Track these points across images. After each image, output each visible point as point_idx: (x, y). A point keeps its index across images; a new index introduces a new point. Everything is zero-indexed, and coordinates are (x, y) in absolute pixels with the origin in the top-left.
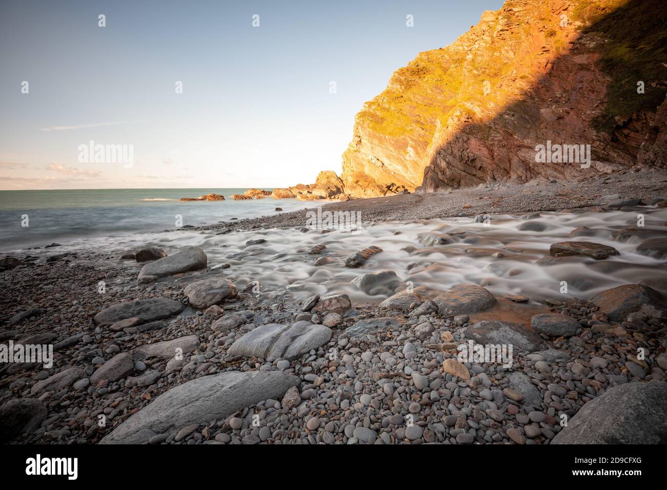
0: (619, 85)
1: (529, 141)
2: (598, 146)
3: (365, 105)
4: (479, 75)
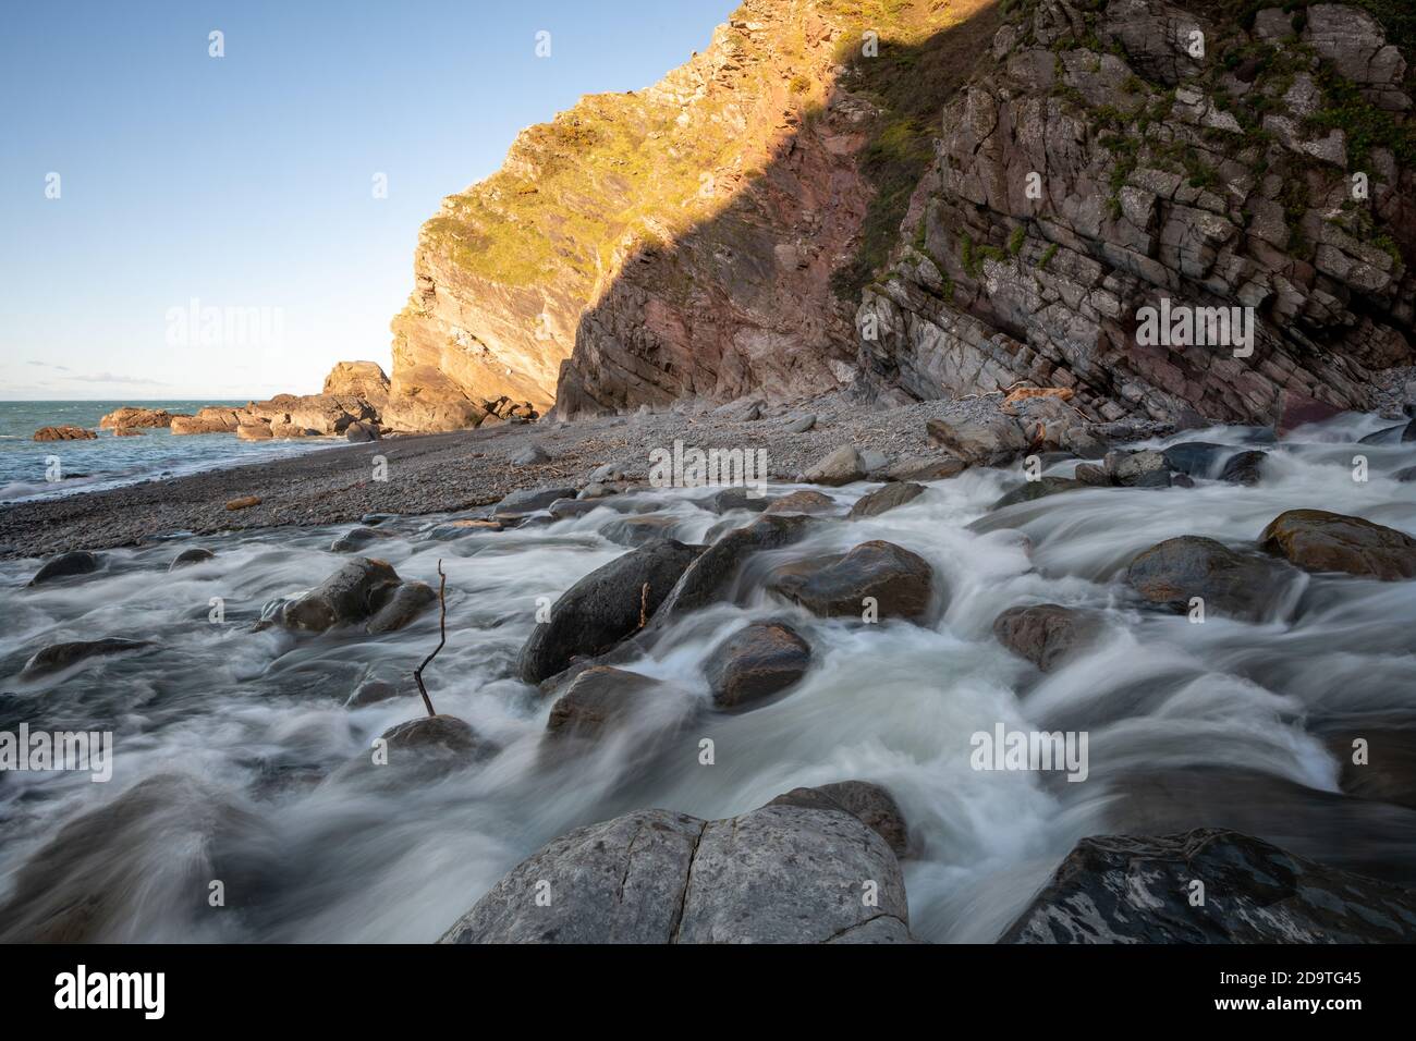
0: (885, 202)
1: (756, 312)
2: (841, 330)
4: (679, 160)
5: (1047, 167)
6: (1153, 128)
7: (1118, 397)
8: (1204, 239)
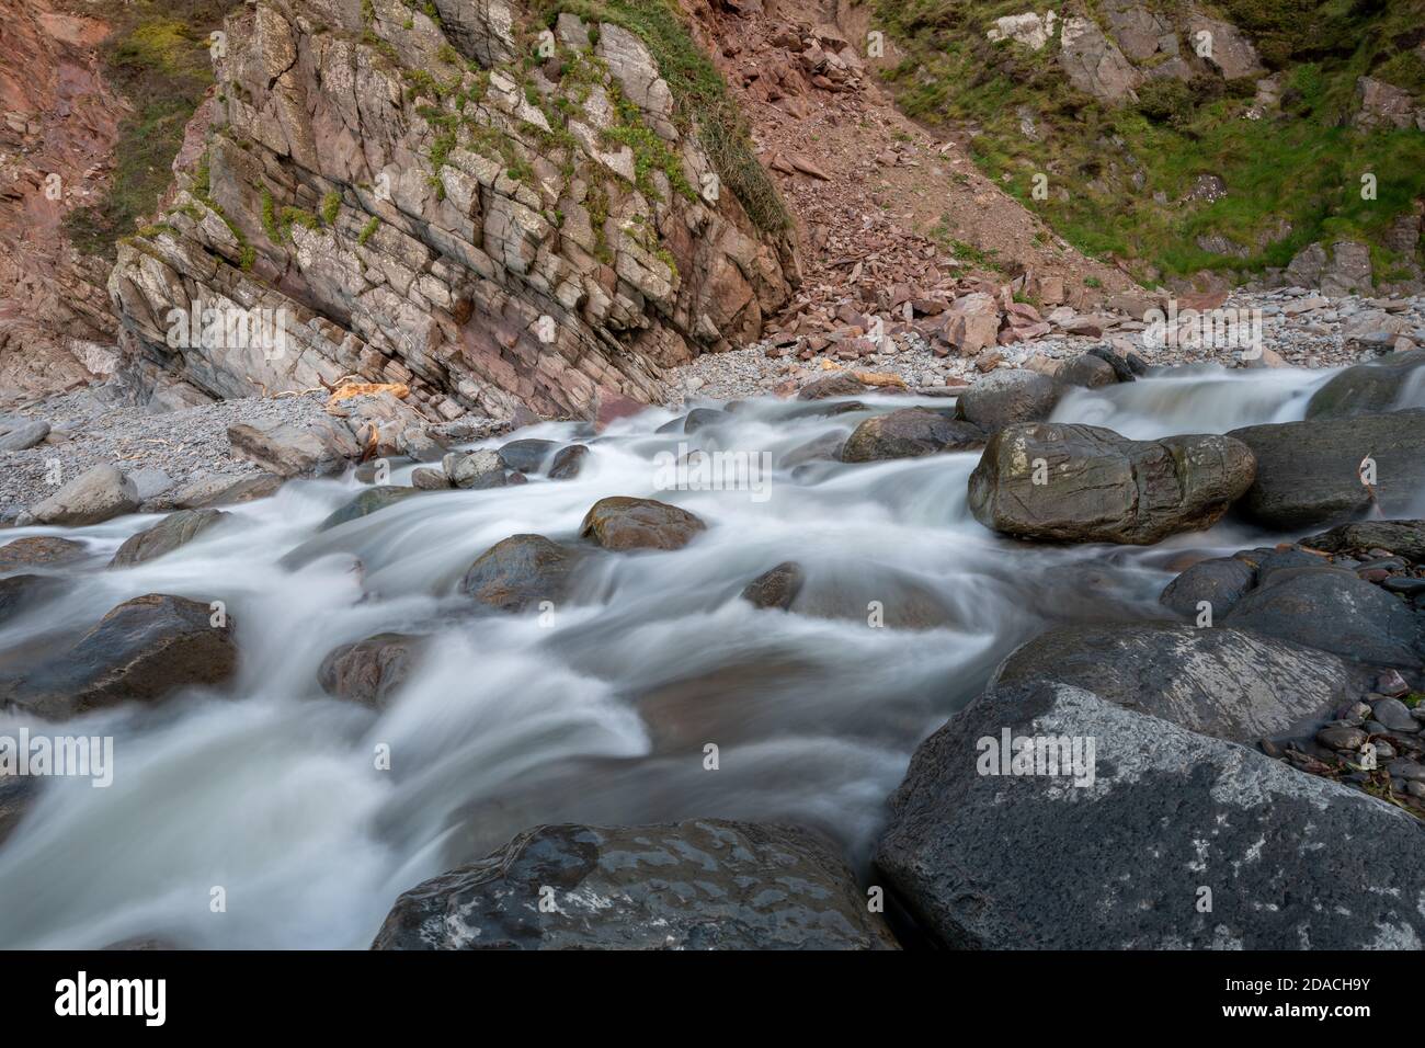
5: (360, 125)
6: (470, 108)
7: (456, 394)
8: (524, 234)
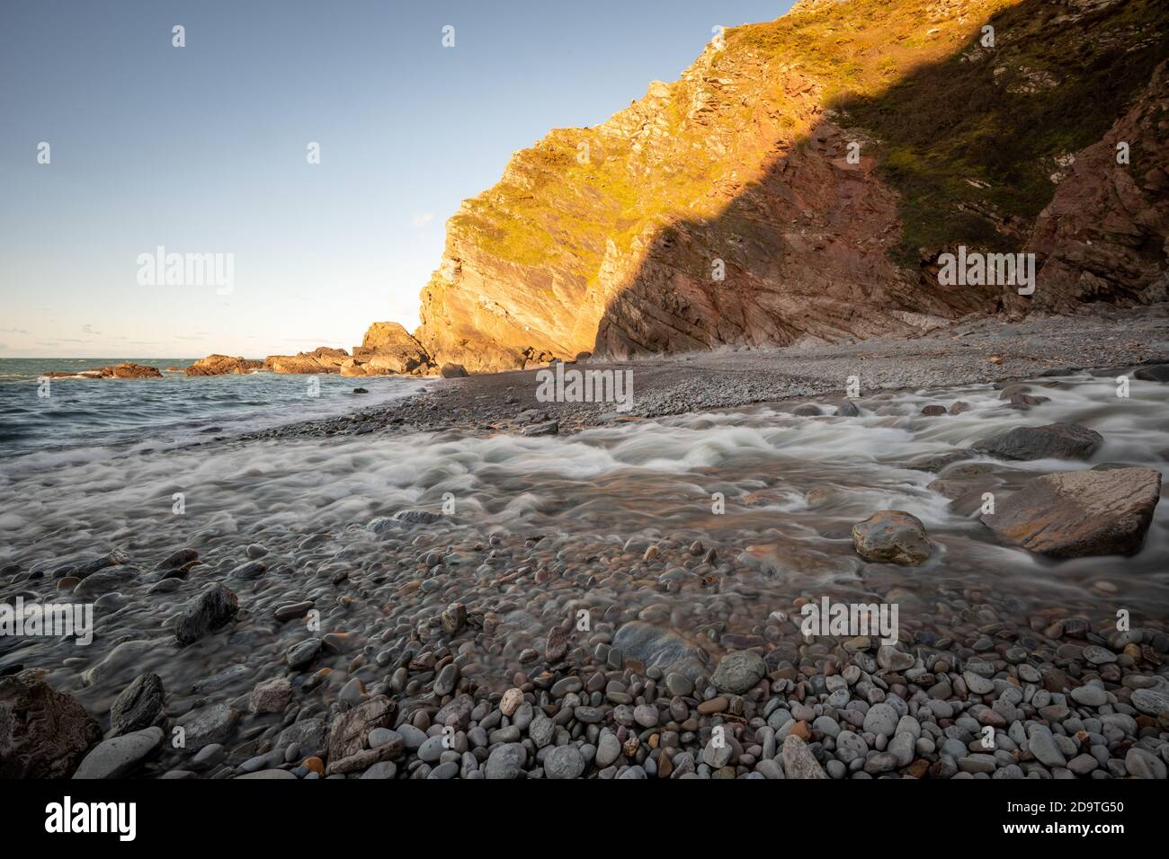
3: (465, 203)
